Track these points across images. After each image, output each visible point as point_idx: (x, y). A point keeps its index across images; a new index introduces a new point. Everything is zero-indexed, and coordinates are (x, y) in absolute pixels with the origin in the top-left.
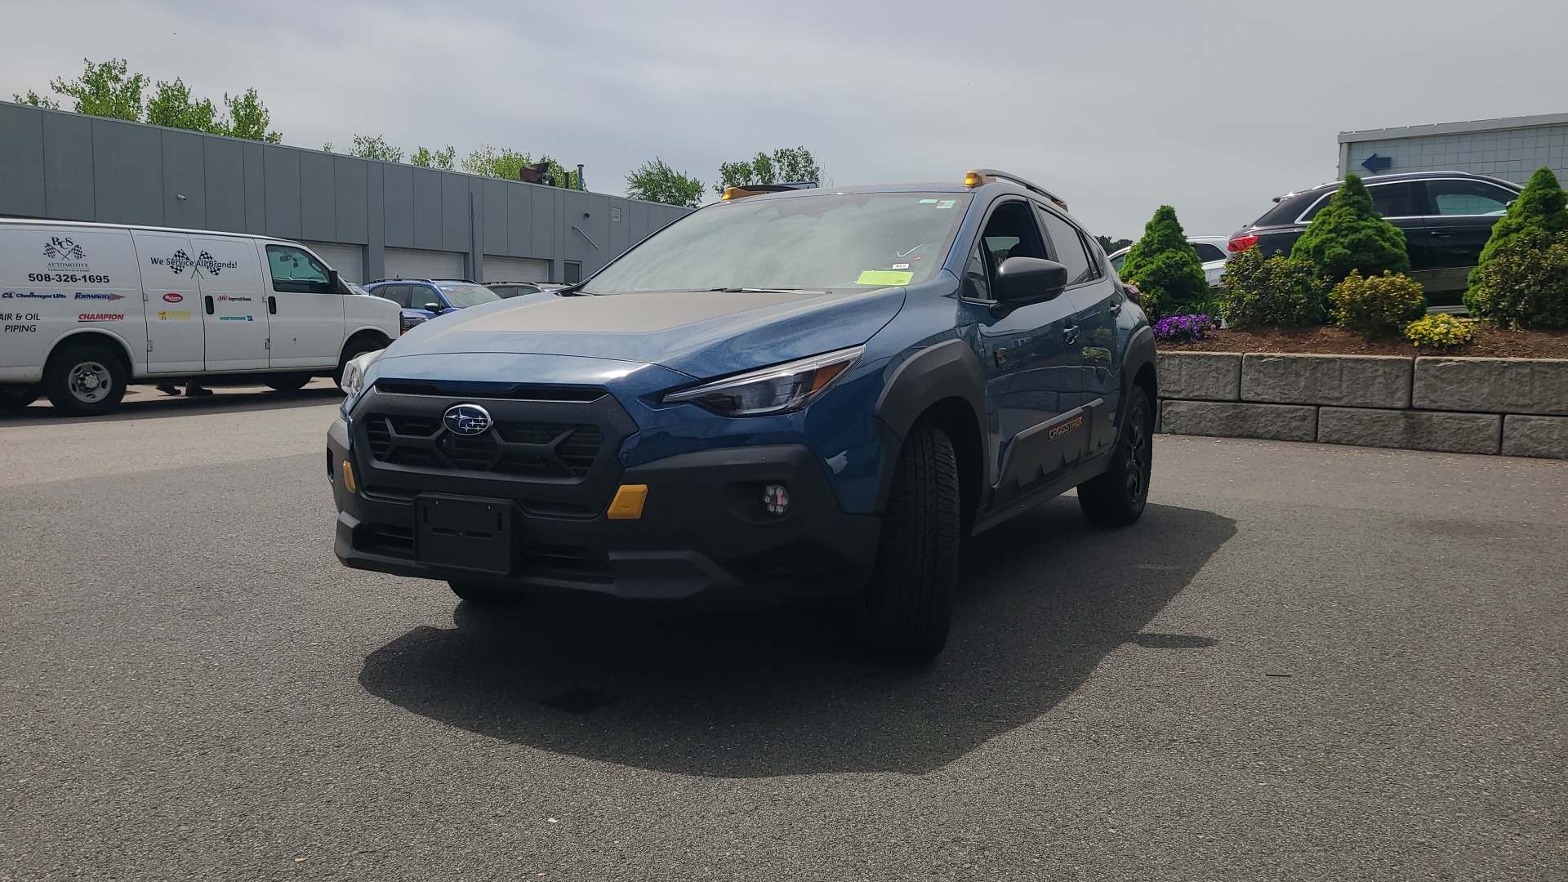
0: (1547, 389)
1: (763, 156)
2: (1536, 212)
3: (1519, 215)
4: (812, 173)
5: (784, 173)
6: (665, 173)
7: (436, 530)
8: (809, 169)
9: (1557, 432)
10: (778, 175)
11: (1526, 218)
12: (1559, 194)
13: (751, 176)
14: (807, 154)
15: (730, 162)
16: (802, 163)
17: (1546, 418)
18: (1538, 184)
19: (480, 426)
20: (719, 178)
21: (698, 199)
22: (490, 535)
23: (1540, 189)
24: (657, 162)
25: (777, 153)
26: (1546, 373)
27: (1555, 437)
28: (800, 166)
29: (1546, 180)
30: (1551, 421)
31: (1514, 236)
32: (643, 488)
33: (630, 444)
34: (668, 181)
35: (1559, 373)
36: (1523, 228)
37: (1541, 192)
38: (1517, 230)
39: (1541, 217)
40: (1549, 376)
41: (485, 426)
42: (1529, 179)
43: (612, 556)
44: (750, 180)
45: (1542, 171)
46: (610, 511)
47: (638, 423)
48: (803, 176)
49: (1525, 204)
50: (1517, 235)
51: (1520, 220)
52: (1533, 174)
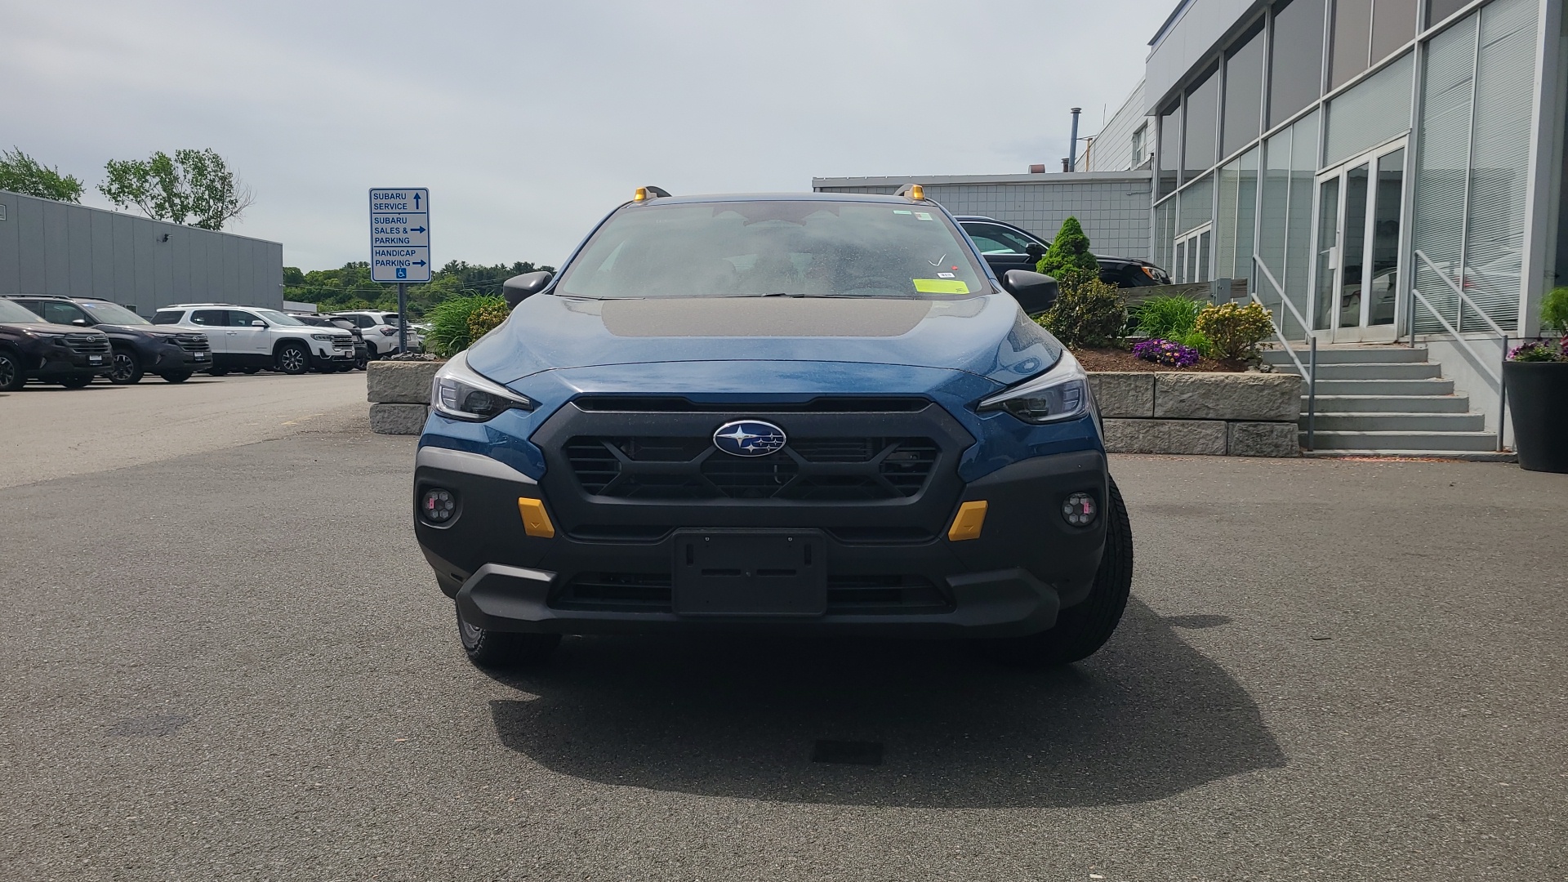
0: (1112, 396)
1: (162, 157)
2: (1070, 253)
3: (1058, 255)
4: (223, 179)
5: (190, 176)
6: (27, 166)
7: (705, 572)
8: (220, 174)
9: (1120, 431)
10: (182, 178)
11: (1063, 257)
12: (1085, 239)
13: (148, 177)
14: (216, 157)
15: (119, 159)
16: (211, 166)
17: (1112, 420)
18: (1070, 230)
19: (772, 445)
20: (104, 177)
21: (76, 199)
22: (793, 572)
23: (1072, 234)
24: (16, 152)
25: (180, 153)
26: (1111, 383)
27: (1119, 435)
28: (209, 170)
29: (1073, 227)
30: (1115, 422)
31: (1056, 272)
32: (983, 504)
33: (971, 454)
34: (32, 176)
35: (1119, 383)
36: (1062, 266)
37: (1071, 236)
38: (1058, 267)
39: (1074, 257)
40: (1112, 386)
41: (779, 445)
42: (1060, 227)
43: (953, 582)
44: (146, 181)
45: (1071, 219)
46: (952, 531)
47: (974, 434)
48: (213, 181)
49: (1062, 246)
50: (1059, 272)
51: (1059, 259)
52: (1064, 222)
